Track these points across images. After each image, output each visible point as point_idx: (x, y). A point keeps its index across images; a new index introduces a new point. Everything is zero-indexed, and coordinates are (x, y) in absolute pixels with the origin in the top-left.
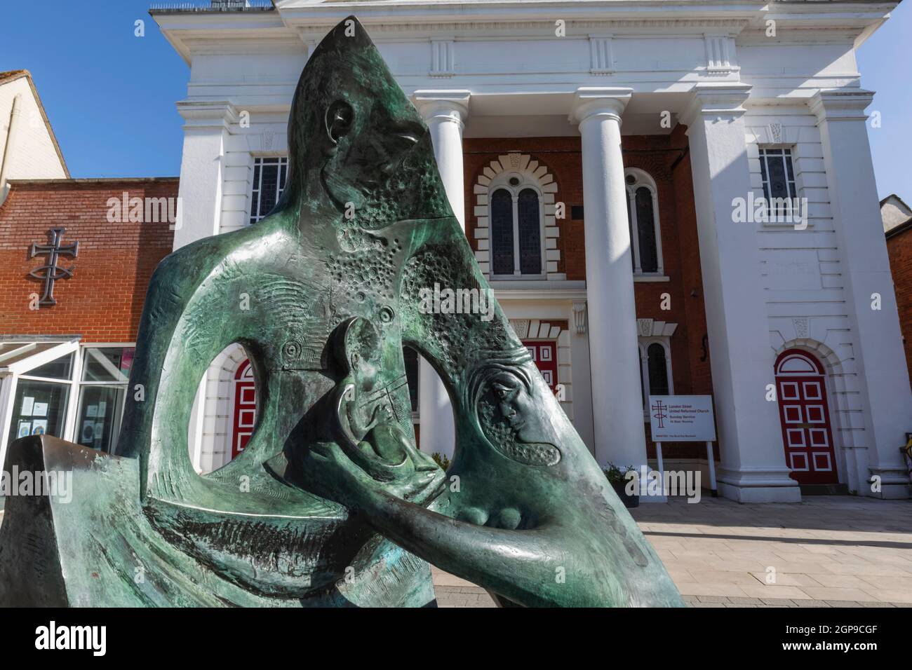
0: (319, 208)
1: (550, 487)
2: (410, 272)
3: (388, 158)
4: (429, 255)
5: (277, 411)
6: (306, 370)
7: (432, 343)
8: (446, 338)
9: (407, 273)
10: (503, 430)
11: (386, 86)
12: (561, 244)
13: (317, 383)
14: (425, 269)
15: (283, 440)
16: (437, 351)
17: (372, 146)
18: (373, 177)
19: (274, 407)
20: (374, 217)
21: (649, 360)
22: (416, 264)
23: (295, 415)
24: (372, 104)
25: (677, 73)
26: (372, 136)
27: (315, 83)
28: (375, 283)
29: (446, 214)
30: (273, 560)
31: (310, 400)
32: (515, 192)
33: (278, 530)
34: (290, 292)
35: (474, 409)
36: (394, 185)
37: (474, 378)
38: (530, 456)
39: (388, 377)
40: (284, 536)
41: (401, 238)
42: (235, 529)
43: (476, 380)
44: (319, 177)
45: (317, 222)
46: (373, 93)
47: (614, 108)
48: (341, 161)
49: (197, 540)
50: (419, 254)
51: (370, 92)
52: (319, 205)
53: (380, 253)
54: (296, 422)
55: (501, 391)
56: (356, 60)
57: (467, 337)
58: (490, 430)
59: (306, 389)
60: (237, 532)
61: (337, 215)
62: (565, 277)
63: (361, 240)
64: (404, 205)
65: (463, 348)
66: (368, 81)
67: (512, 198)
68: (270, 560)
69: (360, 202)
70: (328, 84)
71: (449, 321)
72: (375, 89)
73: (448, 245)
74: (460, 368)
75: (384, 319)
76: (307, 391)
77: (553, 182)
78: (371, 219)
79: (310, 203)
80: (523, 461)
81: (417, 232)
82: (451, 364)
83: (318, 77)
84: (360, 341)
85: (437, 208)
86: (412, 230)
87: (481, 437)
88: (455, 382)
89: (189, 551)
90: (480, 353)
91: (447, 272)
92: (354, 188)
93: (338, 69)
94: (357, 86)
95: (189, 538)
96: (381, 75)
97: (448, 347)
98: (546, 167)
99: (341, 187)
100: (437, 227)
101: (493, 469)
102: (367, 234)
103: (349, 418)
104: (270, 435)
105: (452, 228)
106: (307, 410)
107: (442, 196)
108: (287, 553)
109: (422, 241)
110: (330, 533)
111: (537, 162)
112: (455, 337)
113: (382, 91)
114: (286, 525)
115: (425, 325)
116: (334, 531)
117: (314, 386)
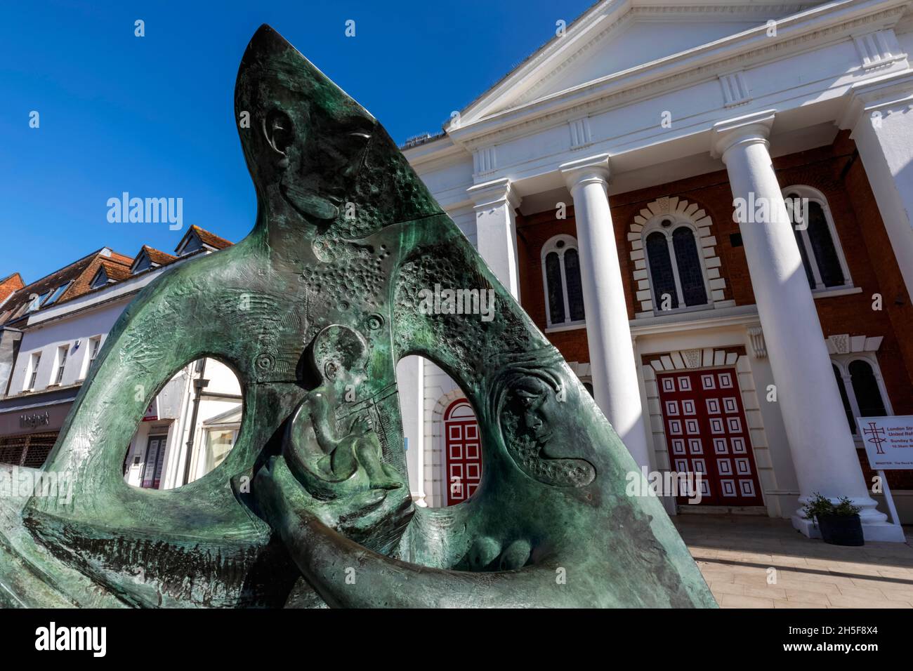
0: (287, 222)
1: (571, 515)
2: (408, 278)
3: (345, 161)
4: (426, 258)
5: (253, 425)
6: (280, 382)
7: (445, 350)
8: (461, 344)
9: (405, 280)
10: (527, 444)
11: (317, 85)
12: (723, 272)
13: (292, 395)
14: (426, 273)
15: (256, 454)
16: (451, 359)
17: (322, 151)
18: (336, 183)
19: (250, 421)
20: (354, 226)
21: (852, 379)
22: (415, 269)
23: (269, 429)
24: (308, 108)
25: (826, 82)
26: (320, 141)
27: (247, 99)
28: (361, 291)
29: (434, 211)
30: (186, 587)
31: (284, 412)
32: (668, 233)
33: (186, 551)
34: (259, 306)
35: (496, 421)
36: (365, 189)
37: (495, 385)
38: (555, 475)
39: (375, 386)
40: (195, 559)
41: (388, 243)
42: (133, 548)
43: (497, 388)
44: (279, 192)
45: (288, 237)
46: (306, 96)
47: (757, 133)
48: (296, 172)
49: (90, 558)
50: (413, 257)
51: (302, 96)
52: (287, 219)
53: (366, 262)
54: (269, 436)
55: (525, 398)
56: (279, 66)
57: (484, 341)
58: (514, 444)
59: (281, 401)
60: (137, 551)
61: (310, 228)
62: (735, 304)
63: (344, 250)
64: (386, 208)
65: (481, 353)
66: (296, 85)
67: (667, 238)
68: (183, 585)
69: (331, 211)
70: (258, 97)
71: (460, 326)
72: (306, 91)
73: (445, 245)
74: (480, 375)
75: (373, 326)
76: (282, 404)
77: (707, 216)
78: (352, 228)
79: (276, 218)
80: (547, 481)
81: (405, 235)
82: (468, 372)
83: (248, 92)
84: (339, 350)
85: (422, 206)
86: (399, 233)
87: (503, 452)
88: (474, 392)
89: (81, 569)
90: (500, 358)
91: (451, 273)
92: (319, 198)
93: (263, 80)
94: (287, 92)
95: (80, 555)
96: (308, 75)
97: (464, 354)
98: (696, 204)
99: (304, 199)
100: (427, 227)
101: (512, 491)
102: (349, 243)
103: (315, 430)
104: (244, 450)
105: (445, 226)
106: (280, 423)
107: (424, 193)
108: (203, 579)
109: (413, 244)
110: (252, 559)
111: (686, 201)
112: (470, 343)
113: (314, 92)
114: (194, 547)
115: (435, 332)
116: (256, 556)
117: (289, 398)
